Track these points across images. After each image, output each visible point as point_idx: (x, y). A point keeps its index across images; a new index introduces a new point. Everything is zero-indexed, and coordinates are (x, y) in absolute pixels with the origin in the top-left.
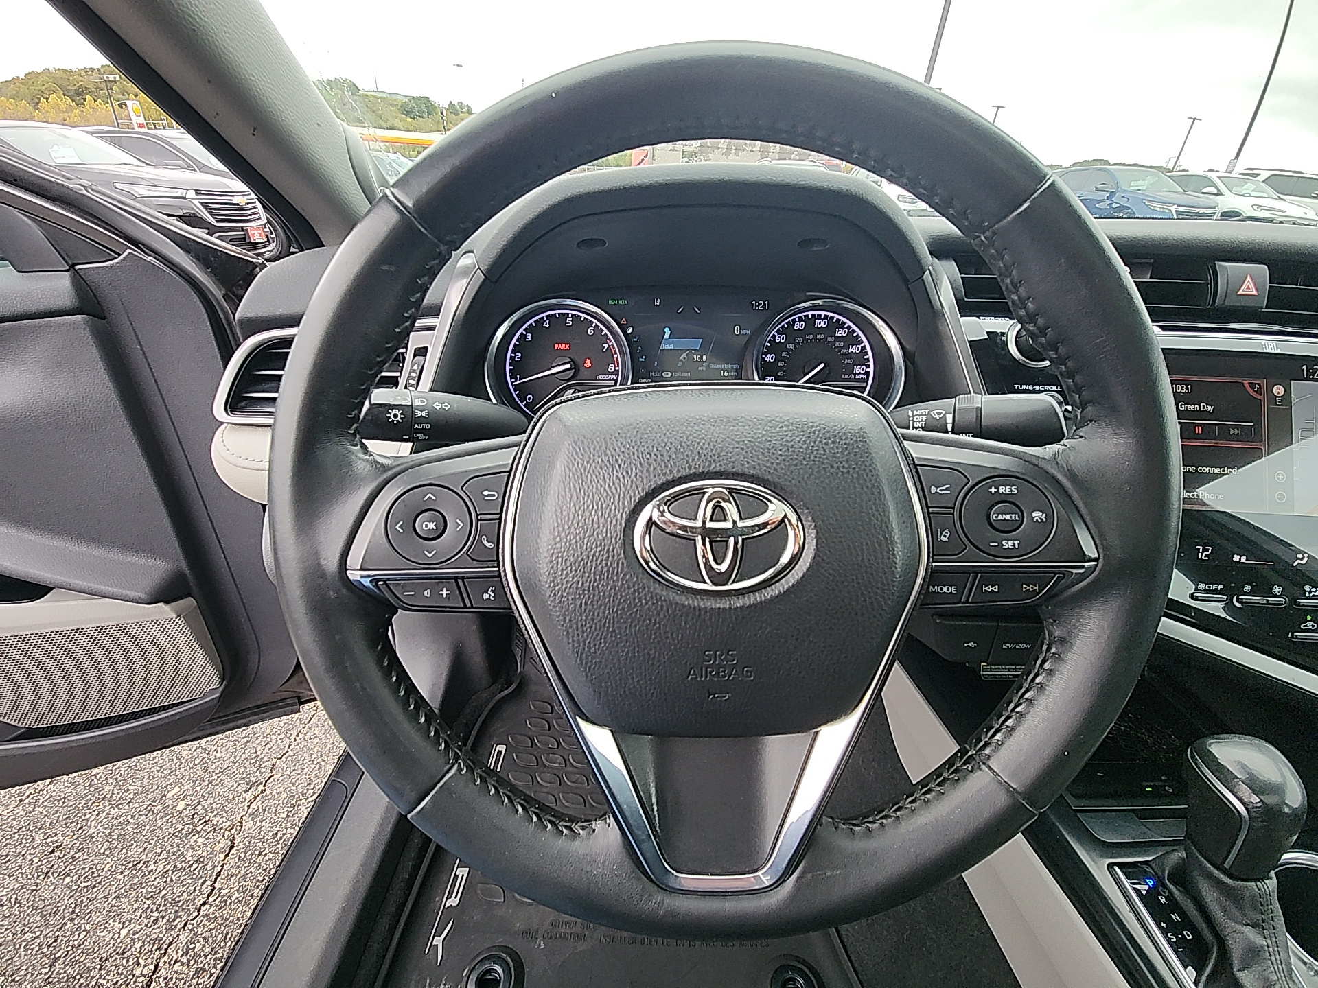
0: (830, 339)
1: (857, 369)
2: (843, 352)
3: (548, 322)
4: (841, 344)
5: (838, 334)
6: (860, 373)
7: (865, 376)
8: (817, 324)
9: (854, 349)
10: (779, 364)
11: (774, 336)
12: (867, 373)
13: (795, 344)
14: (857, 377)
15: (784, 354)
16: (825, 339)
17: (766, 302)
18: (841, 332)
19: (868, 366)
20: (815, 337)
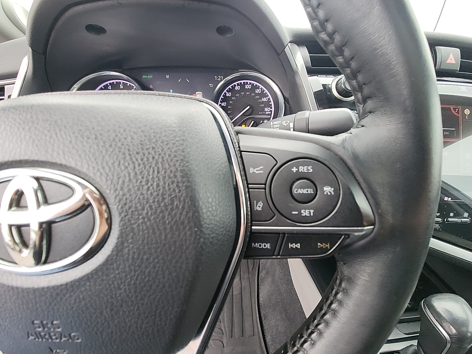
0: (253, 94)
1: (266, 109)
2: (259, 101)
3: (110, 86)
4: (258, 97)
5: (256, 92)
6: (268, 111)
7: (270, 113)
8: (246, 87)
9: (264, 99)
10: (229, 107)
11: (225, 93)
12: (271, 111)
13: (236, 97)
14: (266, 113)
15: (230, 102)
16: (250, 94)
17: (222, 77)
18: (258, 91)
19: (271, 108)
20: (245, 93)
